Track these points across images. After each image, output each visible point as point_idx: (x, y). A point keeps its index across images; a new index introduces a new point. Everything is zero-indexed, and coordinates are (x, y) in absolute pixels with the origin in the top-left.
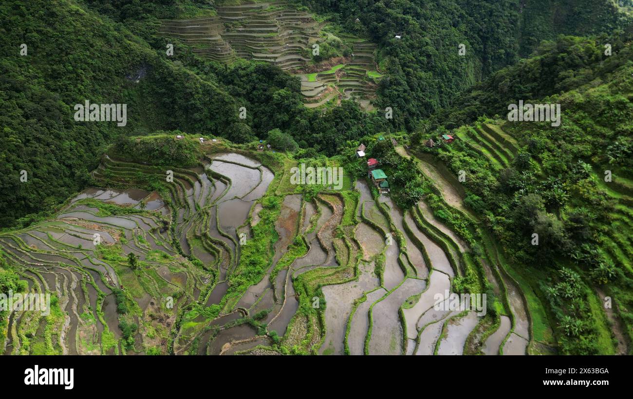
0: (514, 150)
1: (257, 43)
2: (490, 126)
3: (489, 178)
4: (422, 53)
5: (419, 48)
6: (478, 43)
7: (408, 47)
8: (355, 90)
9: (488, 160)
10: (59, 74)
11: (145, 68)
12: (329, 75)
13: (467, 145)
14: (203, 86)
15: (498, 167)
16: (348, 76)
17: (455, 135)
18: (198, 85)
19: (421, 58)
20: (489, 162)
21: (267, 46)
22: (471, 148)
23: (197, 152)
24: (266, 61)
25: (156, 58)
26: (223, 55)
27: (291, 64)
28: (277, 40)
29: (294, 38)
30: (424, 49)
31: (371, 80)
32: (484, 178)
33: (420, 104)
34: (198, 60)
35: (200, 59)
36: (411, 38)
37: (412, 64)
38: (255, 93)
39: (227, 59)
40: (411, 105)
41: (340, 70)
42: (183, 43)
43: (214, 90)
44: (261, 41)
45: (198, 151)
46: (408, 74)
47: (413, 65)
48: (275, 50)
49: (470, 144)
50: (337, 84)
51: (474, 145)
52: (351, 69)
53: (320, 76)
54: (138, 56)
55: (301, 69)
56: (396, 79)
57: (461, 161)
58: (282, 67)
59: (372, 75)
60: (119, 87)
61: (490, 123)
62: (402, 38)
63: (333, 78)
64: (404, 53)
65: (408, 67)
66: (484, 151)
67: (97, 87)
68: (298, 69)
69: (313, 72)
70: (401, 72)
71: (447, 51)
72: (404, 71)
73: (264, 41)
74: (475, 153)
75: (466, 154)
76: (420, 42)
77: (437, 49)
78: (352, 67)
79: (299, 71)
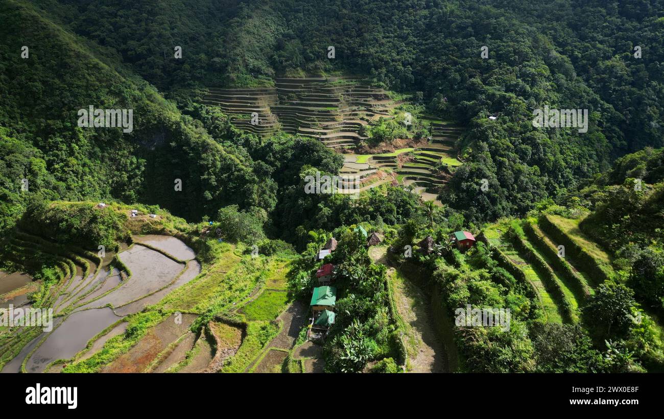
0: (596, 277)
1: (308, 118)
2: (555, 220)
3: (515, 342)
4: (524, 141)
5: (521, 133)
6: (619, 138)
7: (505, 130)
8: (421, 179)
9: (531, 295)
10: (53, 129)
11: (163, 134)
12: (388, 158)
13: (496, 255)
14: (223, 159)
15: (550, 316)
16: (415, 161)
17: (482, 234)
18: (217, 157)
19: (523, 146)
20: (531, 300)
21: (319, 121)
22: (502, 263)
23: (117, 229)
24: (311, 137)
25: (178, 124)
26: (263, 127)
27: (343, 142)
28: (334, 115)
29: (356, 115)
30: (528, 134)
31: (445, 169)
32: (505, 341)
33: (516, 207)
34: (234, 132)
35: (236, 130)
36: (512, 120)
37: (507, 152)
38: (286, 172)
39: (266, 133)
40: (500, 207)
41: (407, 154)
42: (223, 112)
43: (236, 166)
44: (315, 115)
45: (121, 227)
46: (500, 165)
47: (510, 153)
48: (327, 126)
49: (503, 254)
50: (396, 170)
51: (512, 258)
52: (422, 155)
53: (375, 158)
54: (155, 119)
55: (352, 149)
56: (479, 169)
57: (470, 288)
58: (328, 144)
59: (449, 162)
60: (125, 152)
61: (556, 213)
62: (498, 119)
63: (394, 162)
64: (497, 138)
65: (502, 156)
66: (530, 273)
67: (97, 149)
68: (349, 149)
69: (367, 153)
70: (490, 161)
71: (567, 142)
72: (495, 161)
73: (318, 115)
74: (507, 274)
75: (487, 275)
76: (525, 126)
77: (550, 138)
78: (424, 152)
79: (349, 151)
